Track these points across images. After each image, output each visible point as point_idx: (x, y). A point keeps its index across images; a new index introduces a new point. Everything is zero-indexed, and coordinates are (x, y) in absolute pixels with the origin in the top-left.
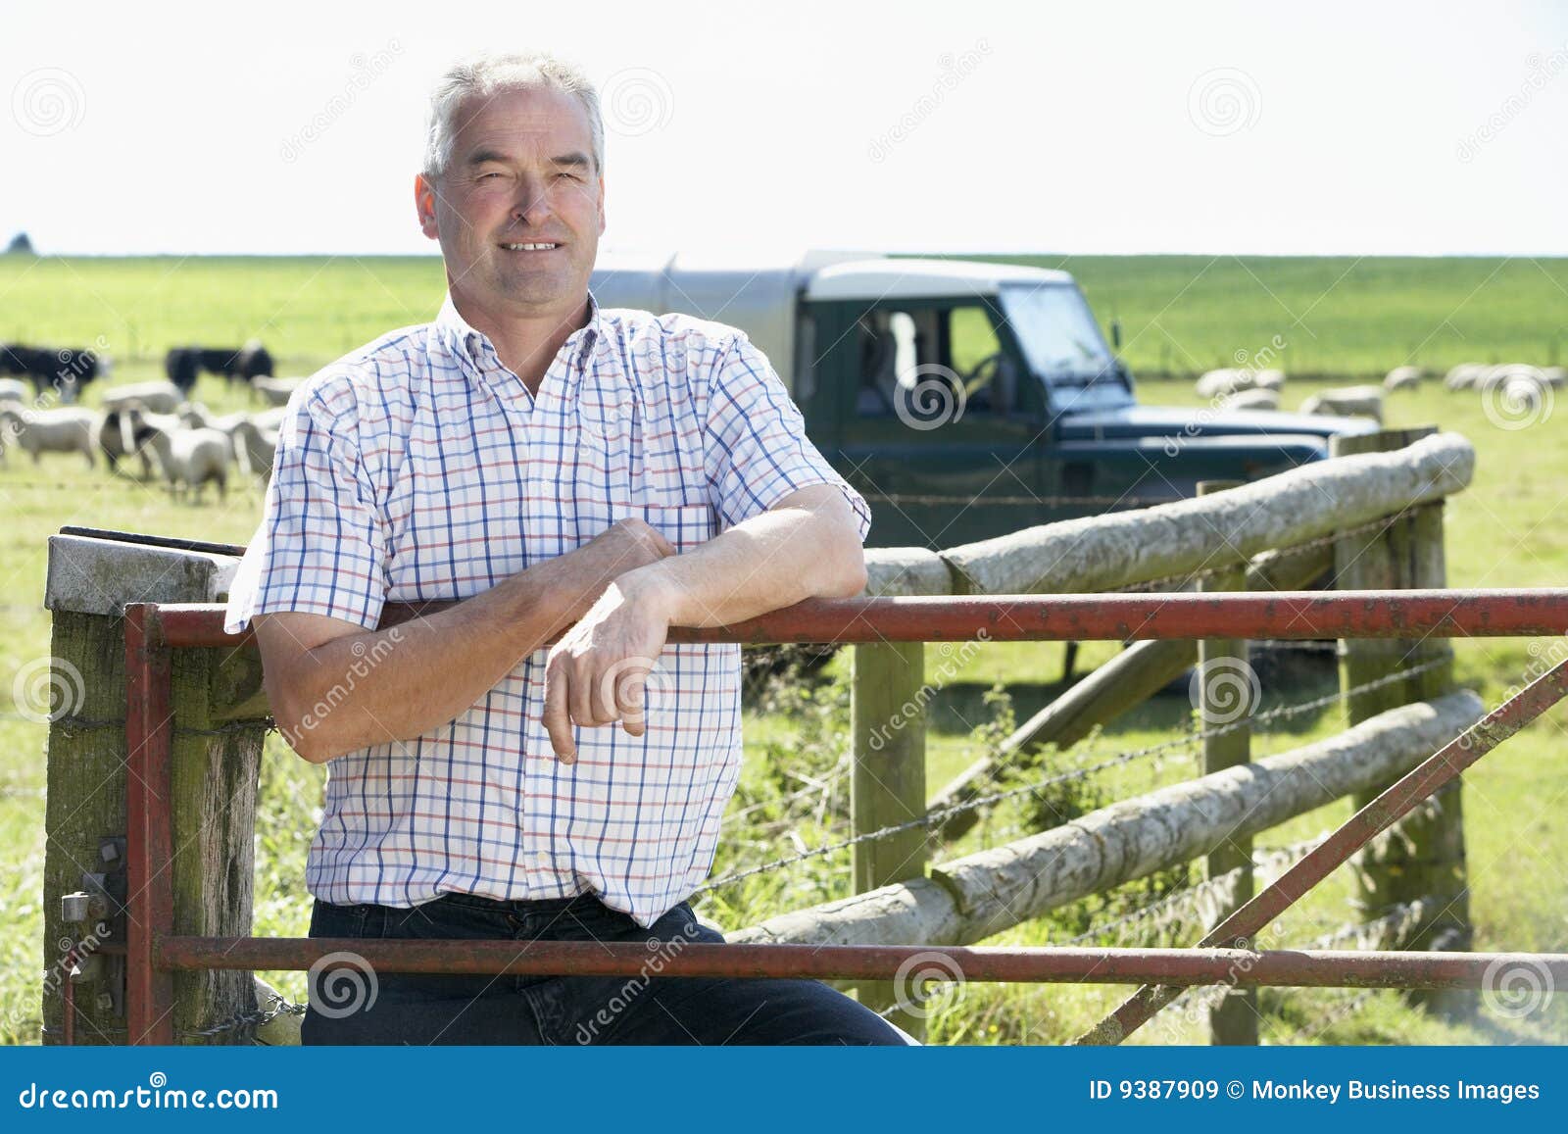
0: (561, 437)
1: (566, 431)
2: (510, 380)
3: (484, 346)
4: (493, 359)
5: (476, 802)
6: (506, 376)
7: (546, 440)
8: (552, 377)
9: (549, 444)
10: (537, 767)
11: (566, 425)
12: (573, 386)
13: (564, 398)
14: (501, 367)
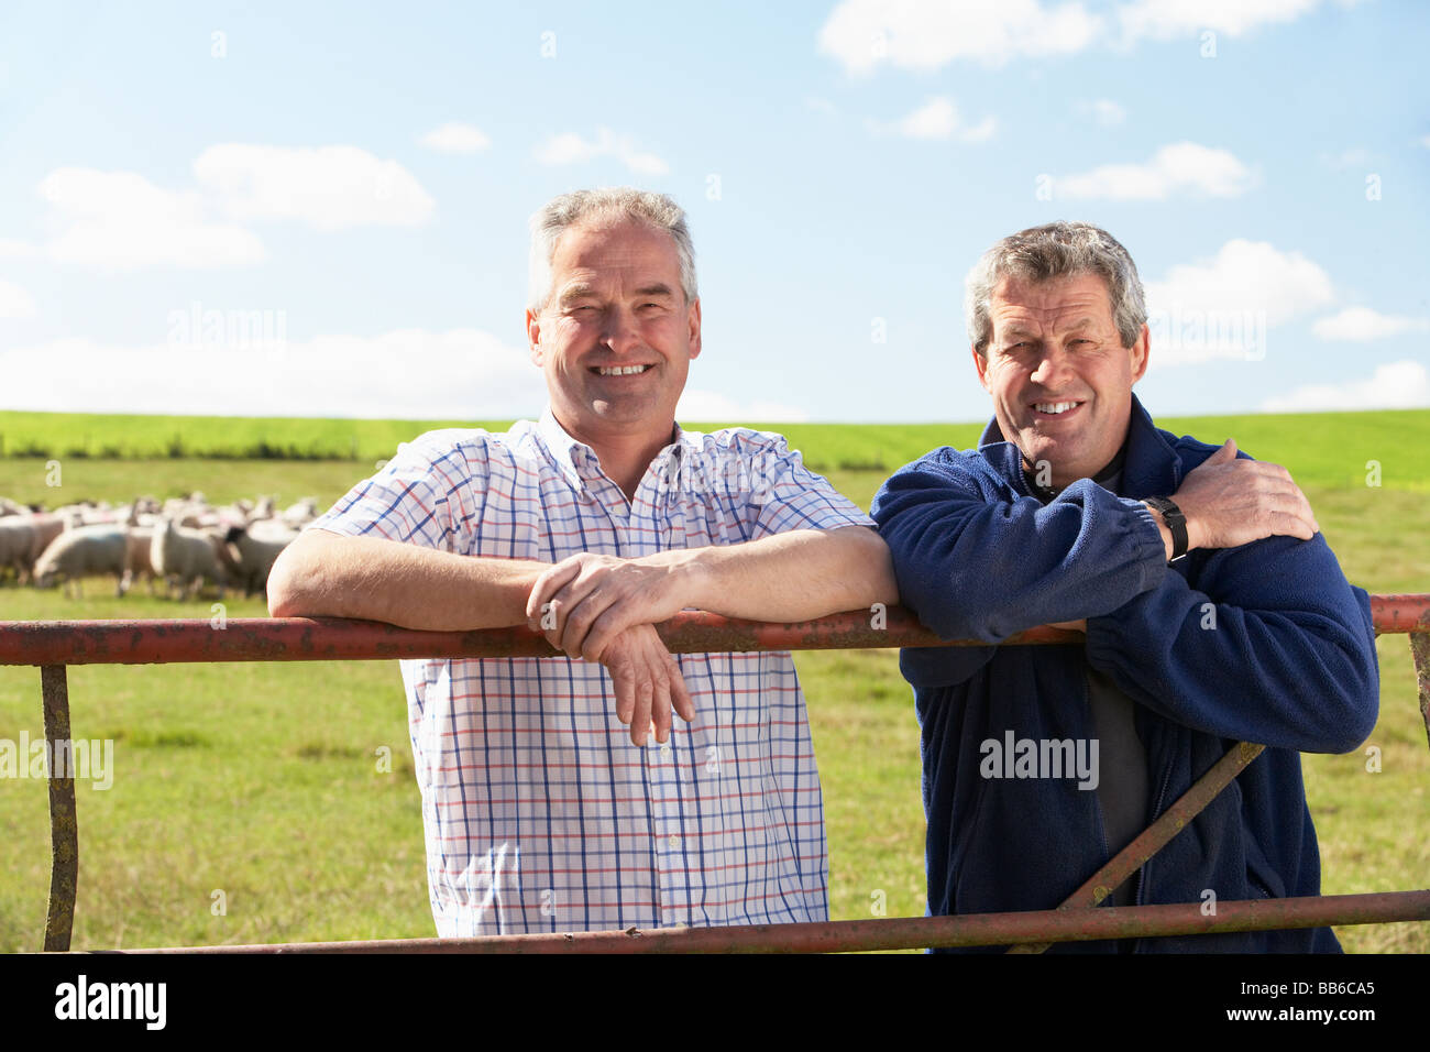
0: (658, 539)
1: (660, 534)
2: (609, 488)
3: (588, 457)
4: (596, 469)
5: (613, 887)
6: (605, 484)
7: (645, 541)
8: (644, 487)
9: (647, 544)
10: (666, 844)
11: (659, 528)
12: (663, 496)
13: (655, 507)
14: (603, 477)
